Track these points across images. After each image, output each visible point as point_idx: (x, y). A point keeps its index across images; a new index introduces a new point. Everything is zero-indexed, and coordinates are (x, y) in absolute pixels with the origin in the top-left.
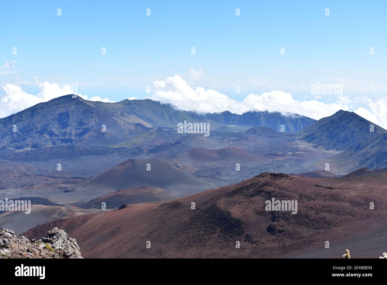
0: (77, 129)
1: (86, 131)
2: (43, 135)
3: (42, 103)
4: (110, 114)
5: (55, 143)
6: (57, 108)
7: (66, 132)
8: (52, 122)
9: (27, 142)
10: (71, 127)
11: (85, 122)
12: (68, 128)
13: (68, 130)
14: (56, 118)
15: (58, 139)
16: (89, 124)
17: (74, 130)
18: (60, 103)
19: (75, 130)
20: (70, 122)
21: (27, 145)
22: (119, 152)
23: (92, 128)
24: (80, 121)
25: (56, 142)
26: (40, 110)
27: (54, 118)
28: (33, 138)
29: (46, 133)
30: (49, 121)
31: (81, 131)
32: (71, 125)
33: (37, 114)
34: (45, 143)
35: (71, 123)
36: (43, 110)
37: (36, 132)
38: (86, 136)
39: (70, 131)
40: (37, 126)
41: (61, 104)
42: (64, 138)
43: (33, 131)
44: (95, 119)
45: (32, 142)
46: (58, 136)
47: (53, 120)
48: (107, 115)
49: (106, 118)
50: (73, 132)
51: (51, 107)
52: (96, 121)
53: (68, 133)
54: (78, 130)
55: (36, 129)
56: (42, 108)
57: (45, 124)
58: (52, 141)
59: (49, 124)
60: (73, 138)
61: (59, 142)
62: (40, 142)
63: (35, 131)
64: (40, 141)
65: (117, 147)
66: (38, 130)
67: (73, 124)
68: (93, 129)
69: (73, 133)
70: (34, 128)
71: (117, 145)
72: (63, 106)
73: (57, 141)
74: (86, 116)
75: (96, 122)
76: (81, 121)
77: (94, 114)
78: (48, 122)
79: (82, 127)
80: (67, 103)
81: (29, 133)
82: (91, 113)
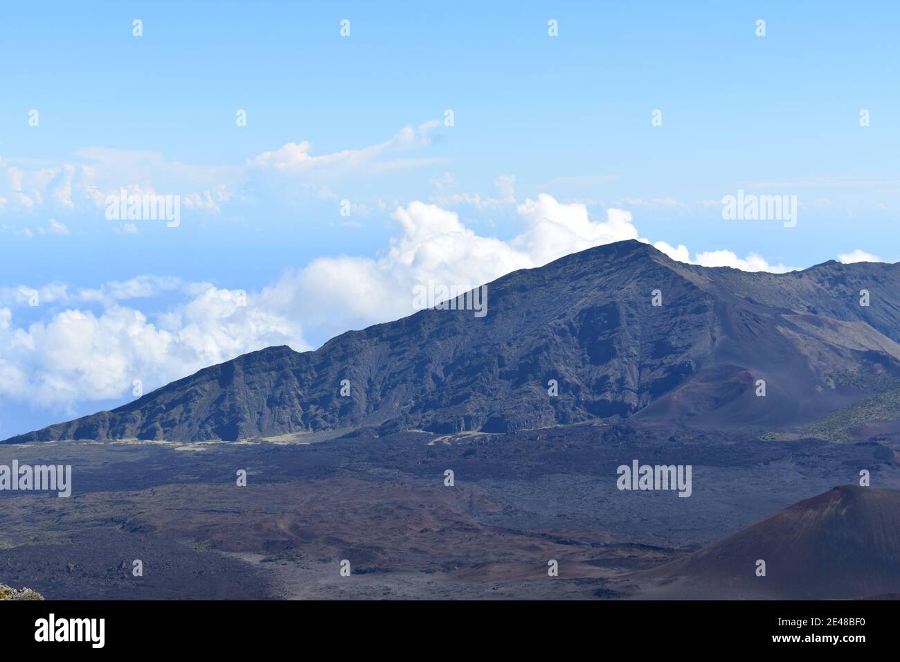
0: (645, 366)
1: (677, 375)
2: (524, 387)
3: (522, 272)
4: (765, 315)
5: (564, 415)
6: (574, 289)
7: (607, 377)
8: (558, 339)
9: (470, 408)
10: (625, 360)
11: (673, 343)
12: (615, 362)
13: (612, 370)
14: (570, 325)
15: (578, 403)
16: (691, 352)
17: (635, 370)
18: (585, 274)
19: (640, 369)
20: (619, 343)
21: (468, 419)
22: (801, 459)
23: (698, 365)
24: (655, 339)
25: (570, 411)
26: (515, 297)
27: (563, 326)
28: (490, 395)
29: (536, 378)
30: (546, 336)
31: (660, 374)
32: (624, 354)
33: (507, 309)
34: (531, 414)
35: (624, 344)
36: (525, 297)
37: (501, 376)
38: (676, 395)
39: (619, 376)
40: (505, 355)
41: (589, 276)
42: (597, 398)
43: (491, 371)
44: (712, 331)
45: (487, 409)
46: (577, 389)
47: (562, 333)
48: (756, 319)
49: (752, 328)
50: (629, 379)
51: (556, 285)
52: (714, 339)
53: (612, 380)
54: (648, 370)
55: (501, 365)
56: (522, 289)
57: (531, 346)
58: (556, 408)
59: (546, 347)
60: (632, 399)
61: (582, 411)
62: (513, 412)
63: (497, 370)
64: (515, 408)
65: (790, 437)
66: (508, 369)
67: (633, 350)
68: (704, 367)
69: (631, 382)
70: (496, 360)
71: (794, 431)
72: (596, 282)
73: (574, 409)
74: (679, 319)
75: (717, 344)
76: (661, 337)
77: (708, 314)
78: (544, 340)
79: (664, 361)
80: (610, 273)
81: (476, 379)
82: (698, 311)
